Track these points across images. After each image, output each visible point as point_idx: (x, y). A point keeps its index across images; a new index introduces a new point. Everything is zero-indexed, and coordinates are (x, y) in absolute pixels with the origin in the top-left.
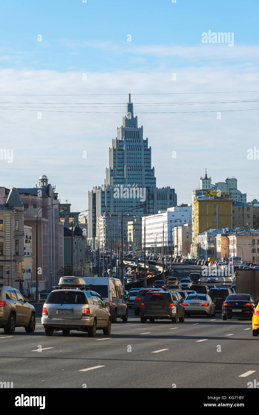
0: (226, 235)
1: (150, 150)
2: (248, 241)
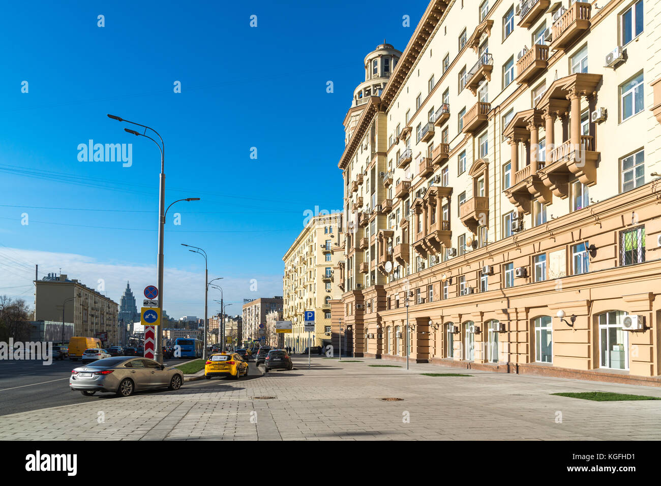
0: (166, 330)
1: (135, 300)
2: (174, 332)
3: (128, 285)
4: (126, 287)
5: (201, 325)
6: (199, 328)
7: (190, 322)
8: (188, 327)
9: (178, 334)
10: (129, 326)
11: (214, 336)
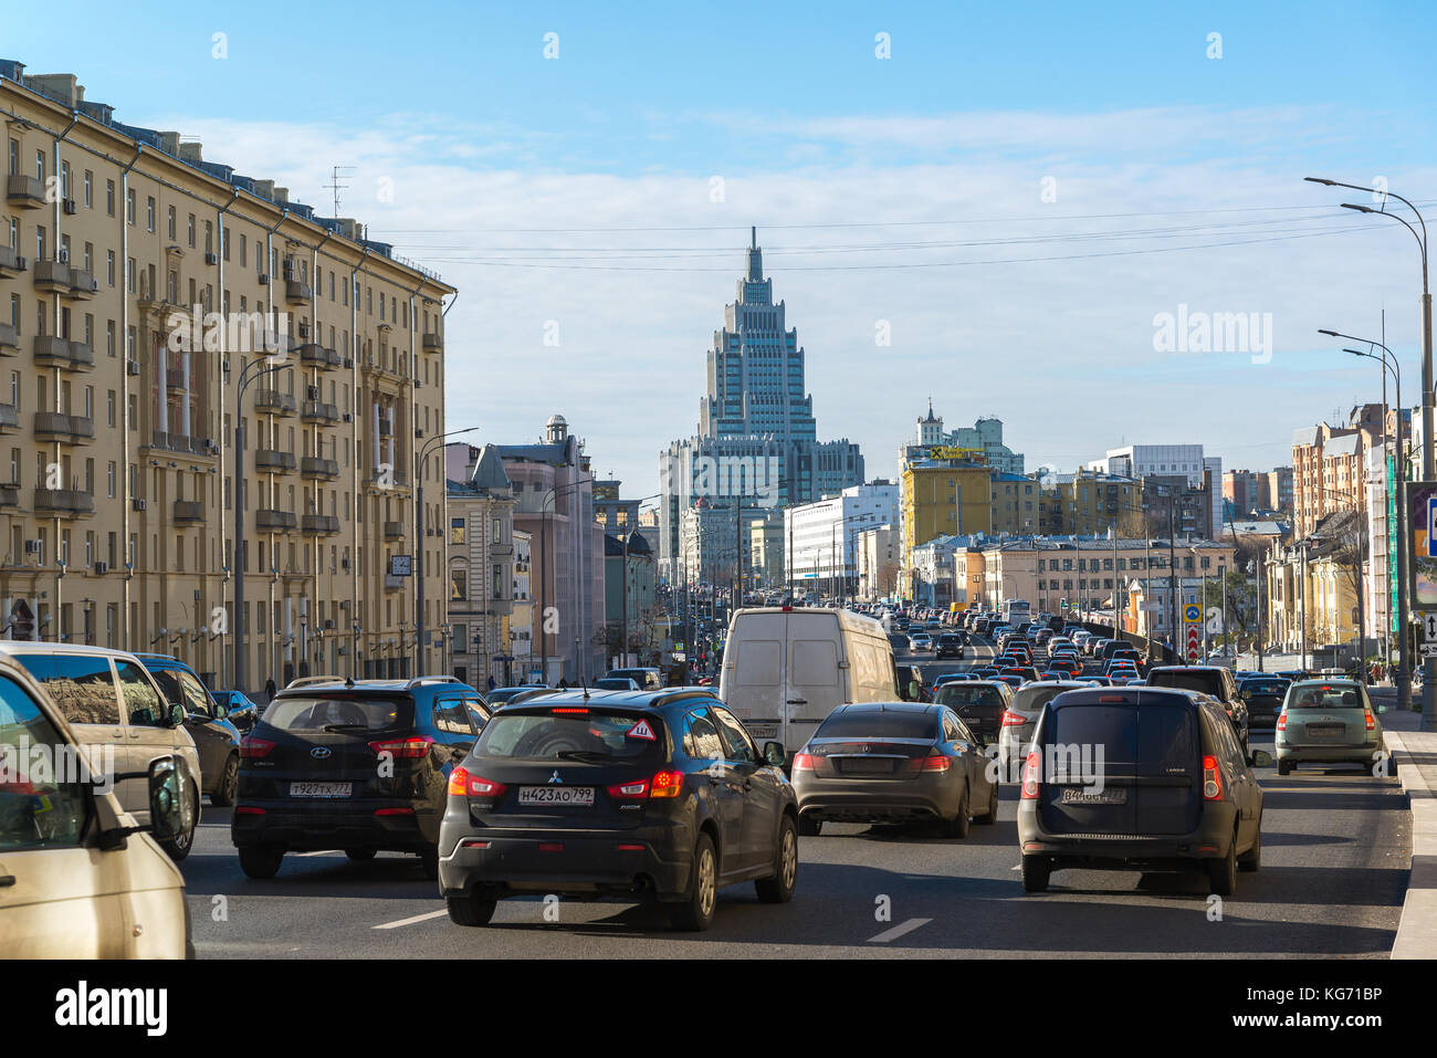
0: (977, 550)
1: (800, 357)
2: (1028, 563)
3: (755, 255)
4: (743, 273)
5: (1237, 511)
6: (1227, 531)
7: (1153, 481)
8: (1137, 520)
9: (1060, 577)
10: (757, 534)
11: (1327, 573)
